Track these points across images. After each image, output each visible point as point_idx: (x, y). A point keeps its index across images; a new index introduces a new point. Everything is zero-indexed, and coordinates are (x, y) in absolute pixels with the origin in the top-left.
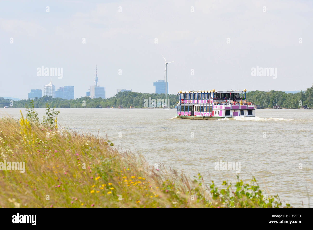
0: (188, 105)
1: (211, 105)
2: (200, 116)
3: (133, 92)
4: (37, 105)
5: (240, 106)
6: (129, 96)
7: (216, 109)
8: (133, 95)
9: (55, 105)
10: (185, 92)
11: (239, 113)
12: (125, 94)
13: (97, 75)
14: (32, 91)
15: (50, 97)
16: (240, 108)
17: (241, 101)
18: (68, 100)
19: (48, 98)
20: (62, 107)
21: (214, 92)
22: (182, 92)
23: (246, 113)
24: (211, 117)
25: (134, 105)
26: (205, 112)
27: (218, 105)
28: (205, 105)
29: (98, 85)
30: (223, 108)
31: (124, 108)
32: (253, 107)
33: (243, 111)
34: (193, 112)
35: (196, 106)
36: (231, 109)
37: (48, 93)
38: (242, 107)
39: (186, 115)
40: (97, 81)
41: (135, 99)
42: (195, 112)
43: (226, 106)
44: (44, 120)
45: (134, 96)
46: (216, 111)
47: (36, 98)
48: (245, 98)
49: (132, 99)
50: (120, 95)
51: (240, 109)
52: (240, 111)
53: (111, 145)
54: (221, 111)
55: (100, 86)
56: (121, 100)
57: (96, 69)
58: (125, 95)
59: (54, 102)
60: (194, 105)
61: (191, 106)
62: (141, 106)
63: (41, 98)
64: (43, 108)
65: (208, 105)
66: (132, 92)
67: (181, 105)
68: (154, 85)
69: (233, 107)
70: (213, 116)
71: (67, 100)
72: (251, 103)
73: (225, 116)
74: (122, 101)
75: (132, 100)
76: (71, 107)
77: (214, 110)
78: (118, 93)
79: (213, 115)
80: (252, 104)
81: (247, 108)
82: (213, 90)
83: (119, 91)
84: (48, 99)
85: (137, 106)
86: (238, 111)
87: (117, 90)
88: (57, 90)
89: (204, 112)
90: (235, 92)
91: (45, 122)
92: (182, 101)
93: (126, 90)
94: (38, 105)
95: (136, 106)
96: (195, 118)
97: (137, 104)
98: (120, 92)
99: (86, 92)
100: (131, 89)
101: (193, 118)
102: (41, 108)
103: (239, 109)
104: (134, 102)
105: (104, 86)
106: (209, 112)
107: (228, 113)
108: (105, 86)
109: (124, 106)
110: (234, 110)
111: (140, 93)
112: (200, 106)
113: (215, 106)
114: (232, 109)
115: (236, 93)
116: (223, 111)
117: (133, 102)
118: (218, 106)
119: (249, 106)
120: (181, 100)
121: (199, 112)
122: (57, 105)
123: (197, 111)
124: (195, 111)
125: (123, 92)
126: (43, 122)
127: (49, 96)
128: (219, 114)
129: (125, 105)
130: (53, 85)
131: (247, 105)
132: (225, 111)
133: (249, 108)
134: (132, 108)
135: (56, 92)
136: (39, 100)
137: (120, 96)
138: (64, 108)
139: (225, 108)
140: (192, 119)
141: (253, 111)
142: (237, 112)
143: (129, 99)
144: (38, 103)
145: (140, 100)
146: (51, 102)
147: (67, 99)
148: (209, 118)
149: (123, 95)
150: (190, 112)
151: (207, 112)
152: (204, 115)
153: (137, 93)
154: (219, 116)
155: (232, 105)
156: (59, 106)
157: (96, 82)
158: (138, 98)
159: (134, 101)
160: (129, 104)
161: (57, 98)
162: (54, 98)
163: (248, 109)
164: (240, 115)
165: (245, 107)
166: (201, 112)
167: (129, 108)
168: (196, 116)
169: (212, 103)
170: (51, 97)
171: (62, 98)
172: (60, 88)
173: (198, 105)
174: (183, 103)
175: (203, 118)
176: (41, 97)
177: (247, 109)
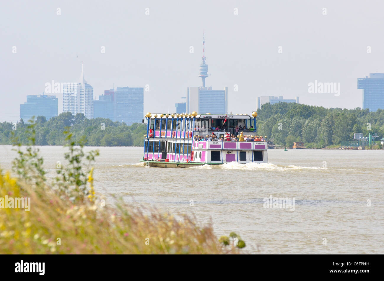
0: (158, 141)
1: (190, 142)
2: (174, 161)
3: (301, 105)
4: (44, 136)
5: (239, 143)
6: (292, 117)
7: (196, 148)
8: (301, 113)
9: (91, 138)
10: (155, 115)
11: (237, 156)
12: (280, 110)
13: (204, 59)
14: (31, 99)
15: (78, 115)
16: (238, 147)
17: (241, 134)
18: (128, 124)
19: (73, 119)
20: (112, 143)
21: (196, 117)
22: (150, 115)
23: (250, 156)
24: (189, 163)
25: (304, 140)
26: (182, 153)
27: (199, 140)
28: (182, 142)
29: (207, 86)
30: (207, 147)
31: (278, 148)
32: (264, 146)
33: (245, 152)
34: (166, 154)
35: (169, 143)
36: (221, 149)
37: (73, 106)
38: (242, 145)
39: (155, 159)
40: (204, 74)
41: (308, 124)
42: (168, 154)
43: (211, 143)
44: (60, 176)
45: (304, 116)
46: (197, 152)
47: (42, 119)
48: (254, 128)
49: (299, 122)
50: (267, 112)
51: (239, 149)
52: (239, 152)
53: (240, 245)
54: (204, 152)
55: (213, 89)
56: (268, 126)
57: (204, 42)
58: (281, 113)
59: (89, 131)
60: (167, 140)
61: (163, 142)
62: (324, 142)
63: (54, 119)
64: (60, 145)
65: (186, 142)
66: (299, 104)
67: (150, 140)
68: (359, 87)
69: (226, 145)
70: (192, 162)
71: (125, 124)
72: (262, 138)
73: (210, 161)
74: (271, 129)
75: (298, 126)
76: (135, 142)
77: (194, 150)
78: (262, 106)
79: (192, 158)
80: (263, 140)
81: (253, 147)
82: (193, 113)
83: (263, 102)
84: (73, 122)
85: (313, 141)
86: (235, 153)
87: (259, 98)
88: (97, 99)
89: (180, 155)
90: (235, 117)
91: (61, 181)
92: (151, 132)
93: (284, 98)
94: (47, 137)
95: (309, 142)
96: (168, 165)
97: (312, 138)
98: (267, 104)
99: (176, 104)
100: (298, 98)
101: (166, 165)
102: (54, 144)
103: (237, 149)
104: (304, 131)
105: (225, 89)
106: (186, 155)
107: (215, 156)
108: (227, 88)
109: (278, 144)
110: (227, 151)
111: (321, 107)
112: (175, 142)
113: (196, 143)
114: (224, 148)
115: (239, 119)
116: (207, 152)
117: (301, 131)
118: (200, 143)
119: (256, 143)
120: (149, 131)
121: (174, 154)
122: (97, 137)
123: (171, 152)
124: (168, 152)
125: (276, 105)
126: (58, 180)
127: (75, 114)
128: (200, 157)
129: (281, 141)
130: (86, 84)
131: (252, 143)
132: (210, 152)
133: (256, 147)
134: (297, 148)
135: (95, 103)
136: (48, 125)
137: (267, 117)
138: (115, 146)
139: (211, 146)
140: (164, 168)
141: (265, 153)
142: (234, 155)
143: (290, 124)
144: (47, 132)
145: (320, 126)
146: (80, 128)
147: (123, 123)
148: (187, 164)
149: (276, 113)
150: (161, 153)
151: (185, 155)
152: (181, 160)
153: (312, 107)
154: (201, 161)
155: (224, 142)
156: (103, 140)
157: (204, 78)
158: (316, 121)
159: (303, 129)
160: (290, 137)
161: (97, 119)
162: (89, 118)
163: (254, 149)
164: (239, 160)
165: (249, 146)
166: (177, 155)
167: (291, 147)
168: (168, 161)
169: (192, 138)
170: (81, 116)
171: (111, 119)
172: (107, 92)
173: (173, 142)
174: (152, 136)
175: (178, 165)
176: (56, 115)
177: (252, 149)
